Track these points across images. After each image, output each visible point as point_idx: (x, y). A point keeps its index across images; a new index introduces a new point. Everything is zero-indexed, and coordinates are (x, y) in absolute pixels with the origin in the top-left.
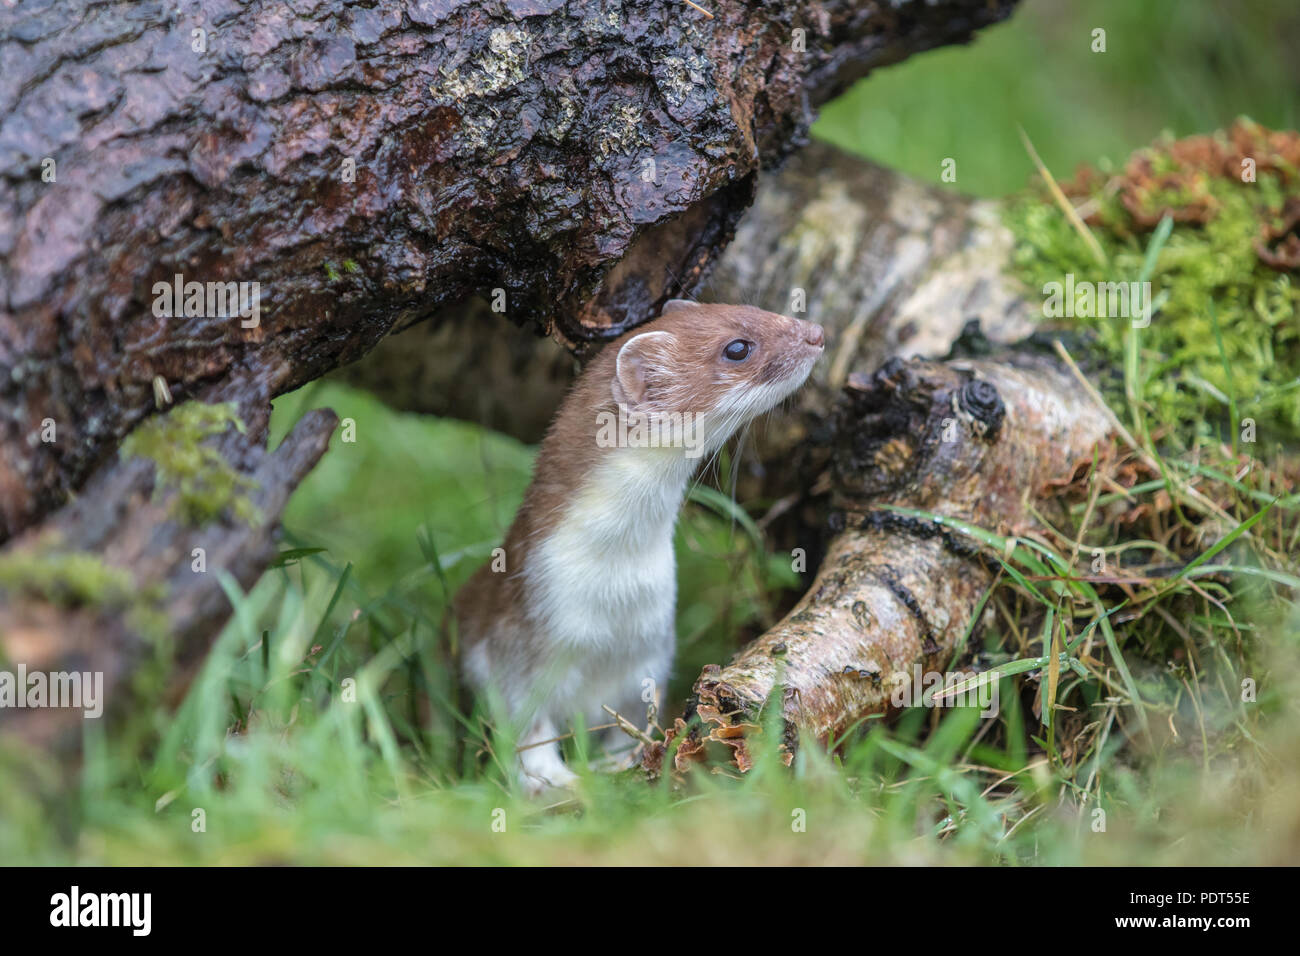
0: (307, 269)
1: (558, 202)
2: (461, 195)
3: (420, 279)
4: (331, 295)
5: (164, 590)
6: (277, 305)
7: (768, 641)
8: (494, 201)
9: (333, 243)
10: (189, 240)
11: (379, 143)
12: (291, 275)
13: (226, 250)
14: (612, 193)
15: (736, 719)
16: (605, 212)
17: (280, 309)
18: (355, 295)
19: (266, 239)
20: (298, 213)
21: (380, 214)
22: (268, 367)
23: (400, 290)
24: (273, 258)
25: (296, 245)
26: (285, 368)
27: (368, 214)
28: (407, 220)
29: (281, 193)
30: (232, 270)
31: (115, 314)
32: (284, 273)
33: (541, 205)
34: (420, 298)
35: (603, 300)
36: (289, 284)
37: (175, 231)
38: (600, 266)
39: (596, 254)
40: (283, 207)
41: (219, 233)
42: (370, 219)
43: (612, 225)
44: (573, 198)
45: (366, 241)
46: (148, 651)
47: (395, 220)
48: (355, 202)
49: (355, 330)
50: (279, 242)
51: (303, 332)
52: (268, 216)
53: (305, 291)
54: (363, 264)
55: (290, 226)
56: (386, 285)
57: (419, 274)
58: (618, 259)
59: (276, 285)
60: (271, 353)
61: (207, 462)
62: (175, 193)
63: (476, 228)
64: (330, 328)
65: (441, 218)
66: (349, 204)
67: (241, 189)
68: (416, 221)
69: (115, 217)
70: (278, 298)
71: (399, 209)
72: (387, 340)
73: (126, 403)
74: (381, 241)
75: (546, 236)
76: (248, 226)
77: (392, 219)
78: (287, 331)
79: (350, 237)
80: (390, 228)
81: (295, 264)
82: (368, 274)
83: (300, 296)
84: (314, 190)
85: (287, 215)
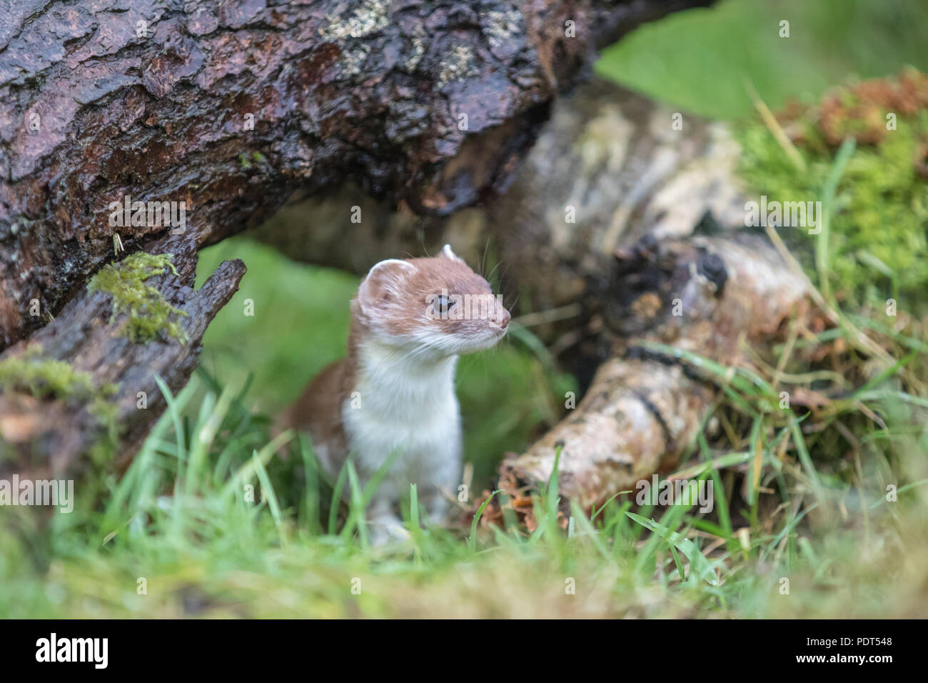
0: (226, 159)
1: (410, 115)
2: (339, 108)
3: (308, 168)
4: (243, 177)
5: (116, 388)
6: (205, 184)
7: (552, 437)
8: (363, 113)
9: (246, 140)
10: (141, 135)
11: (281, 69)
12: (215, 162)
13: (168, 143)
14: (448, 109)
15: (528, 493)
16: (444, 123)
17: (205, 187)
18: (261, 178)
19: (197, 136)
20: (221, 117)
21: (281, 120)
22: (196, 228)
23: (293, 176)
24: (201, 149)
25: (218, 141)
26: (208, 229)
27: (272, 120)
28: (299, 125)
29: (209, 103)
30: (172, 157)
31: (86, 187)
32: (209, 160)
33: (397, 117)
34: (308, 182)
35: (440, 187)
36: (213, 168)
37: (131, 128)
38: (439, 162)
39: (436, 153)
40: (209, 113)
41: (164, 130)
42: (273, 123)
43: (449, 133)
44: (421, 112)
45: (270, 139)
46: (103, 430)
47: (291, 125)
48: (263, 110)
49: (260, 204)
50: (207, 138)
51: (222, 203)
52: (199, 119)
53: (225, 174)
54: (267, 156)
55: (215, 127)
56: (283, 171)
57: (307, 164)
58: (452, 158)
59: (203, 169)
60: (199, 219)
61: (150, 296)
62: (133, 100)
63: (350, 132)
64: (242, 201)
65: (325, 124)
66: (258, 112)
67: (180, 99)
68: (306, 126)
69: (88, 117)
70: (204, 179)
71: (294, 117)
72: (283, 212)
73: (92, 252)
74: (280, 139)
75: (400, 139)
76: (185, 127)
77: (288, 124)
78: (210, 203)
79: (259, 135)
80: (287, 130)
81: (217, 154)
82: (271, 162)
83: (221, 178)
84: (233, 101)
85: (213, 118)
